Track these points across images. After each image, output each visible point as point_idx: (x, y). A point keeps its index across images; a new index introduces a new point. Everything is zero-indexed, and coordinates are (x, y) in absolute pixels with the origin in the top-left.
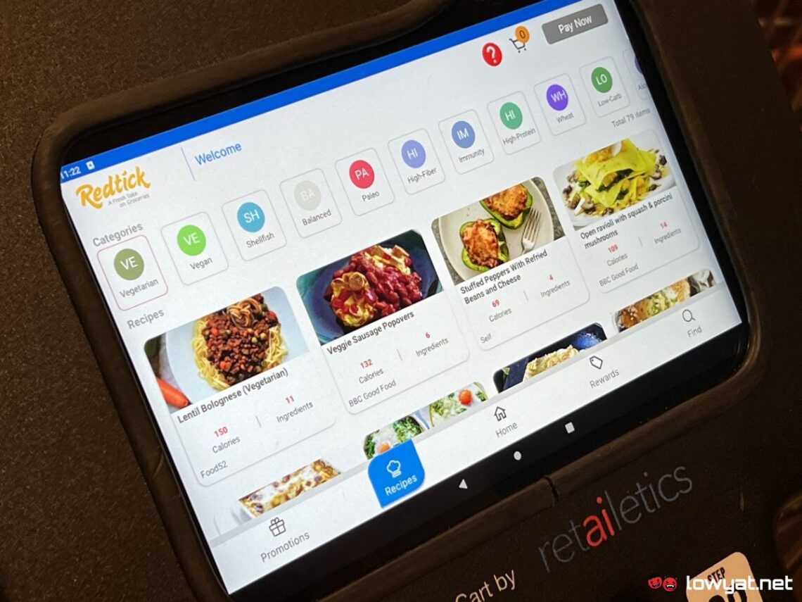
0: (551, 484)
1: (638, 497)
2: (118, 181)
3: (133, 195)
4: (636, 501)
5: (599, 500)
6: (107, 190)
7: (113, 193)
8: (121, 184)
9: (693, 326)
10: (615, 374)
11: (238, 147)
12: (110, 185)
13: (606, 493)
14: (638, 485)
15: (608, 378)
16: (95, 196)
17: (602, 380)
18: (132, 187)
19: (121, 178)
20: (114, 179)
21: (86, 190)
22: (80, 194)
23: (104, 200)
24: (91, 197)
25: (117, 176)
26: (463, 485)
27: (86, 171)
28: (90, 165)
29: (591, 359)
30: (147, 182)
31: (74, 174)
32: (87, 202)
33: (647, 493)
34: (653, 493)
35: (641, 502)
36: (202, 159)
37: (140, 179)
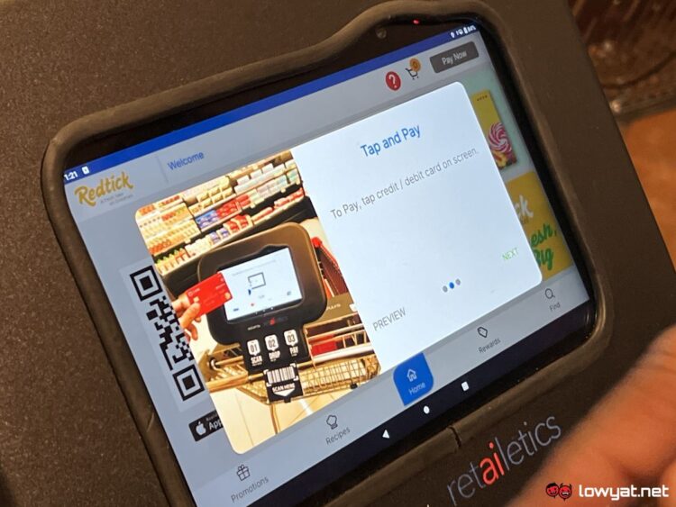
0: (455, 433)
1: (521, 442)
2: (108, 183)
3: (119, 195)
4: (519, 446)
5: (491, 446)
6: (100, 191)
7: (103, 193)
8: (110, 187)
9: (553, 302)
10: (497, 341)
11: (201, 156)
12: (102, 187)
13: (496, 439)
14: (520, 432)
15: (492, 345)
16: (90, 195)
17: (488, 347)
18: (119, 188)
19: (110, 181)
20: (105, 182)
21: (83, 191)
22: (78, 194)
23: (97, 200)
24: (87, 196)
25: (107, 180)
26: (386, 435)
27: (82, 175)
28: (85, 170)
29: (479, 330)
30: (131, 184)
31: (73, 177)
32: (83, 201)
33: (527, 439)
34: (532, 439)
35: (523, 447)
36: (173, 165)
37: (125, 181)
